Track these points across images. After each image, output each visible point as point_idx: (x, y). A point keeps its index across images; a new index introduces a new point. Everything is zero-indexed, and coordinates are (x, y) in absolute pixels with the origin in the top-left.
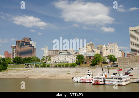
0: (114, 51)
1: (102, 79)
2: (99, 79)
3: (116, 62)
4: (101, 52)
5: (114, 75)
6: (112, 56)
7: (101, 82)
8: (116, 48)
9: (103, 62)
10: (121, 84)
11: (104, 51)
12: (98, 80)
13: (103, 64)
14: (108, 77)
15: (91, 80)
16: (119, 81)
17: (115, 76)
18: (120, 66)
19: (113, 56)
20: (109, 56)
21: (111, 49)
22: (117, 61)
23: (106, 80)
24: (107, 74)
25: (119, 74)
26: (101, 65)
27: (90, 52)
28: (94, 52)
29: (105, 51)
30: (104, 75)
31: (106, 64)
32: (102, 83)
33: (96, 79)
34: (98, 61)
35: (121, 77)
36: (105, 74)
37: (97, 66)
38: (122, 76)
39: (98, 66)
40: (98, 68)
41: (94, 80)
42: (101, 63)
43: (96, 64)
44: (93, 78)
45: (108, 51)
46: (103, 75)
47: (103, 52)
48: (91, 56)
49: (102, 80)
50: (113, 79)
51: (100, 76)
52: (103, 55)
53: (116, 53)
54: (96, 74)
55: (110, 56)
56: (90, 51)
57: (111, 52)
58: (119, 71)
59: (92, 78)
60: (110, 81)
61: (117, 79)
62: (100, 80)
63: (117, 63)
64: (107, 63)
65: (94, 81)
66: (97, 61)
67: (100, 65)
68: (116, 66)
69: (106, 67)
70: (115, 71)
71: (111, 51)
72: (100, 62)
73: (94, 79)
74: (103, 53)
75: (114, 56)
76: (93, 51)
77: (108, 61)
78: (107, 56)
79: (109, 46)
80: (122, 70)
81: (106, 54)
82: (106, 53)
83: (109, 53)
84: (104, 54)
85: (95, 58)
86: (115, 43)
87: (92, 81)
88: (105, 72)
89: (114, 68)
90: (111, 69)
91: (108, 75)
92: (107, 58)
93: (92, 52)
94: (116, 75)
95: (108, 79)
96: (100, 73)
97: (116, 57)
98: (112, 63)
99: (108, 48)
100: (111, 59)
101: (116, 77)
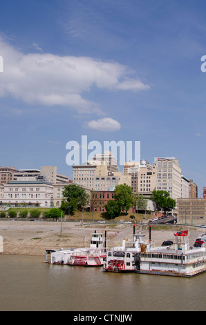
0: (168, 180)
1: (131, 255)
2: (123, 256)
3: (172, 212)
4: (134, 180)
5: (165, 247)
6: (162, 192)
7: (128, 264)
8: (174, 171)
9: (137, 209)
10: (182, 271)
11: (143, 179)
12: (121, 259)
13: (136, 215)
14: (148, 250)
15: (101, 260)
16: (177, 265)
17: (168, 249)
18: (184, 222)
19: (165, 192)
20: (154, 192)
21: (162, 173)
22: (176, 208)
23: (142, 259)
24: (145, 241)
25: (179, 245)
26: (132, 217)
27: (103, 179)
28: (114, 179)
29: (146, 179)
30: (137, 245)
31: (145, 215)
32: (131, 267)
33: (115, 256)
34: (125, 205)
35: (182, 251)
36: (142, 242)
37: (121, 219)
38: (186, 249)
39: (122, 221)
40: (121, 225)
41: (109, 259)
42: (130, 212)
43: (117, 215)
44: (108, 252)
45: (153, 178)
46: (134, 247)
47: (139, 180)
48: (107, 190)
49: (132, 259)
50: (160, 256)
51: (127, 247)
52: (139, 190)
53: (174, 185)
54: (115, 242)
55: (159, 192)
56: (102, 176)
57: (162, 182)
58: (179, 235)
59: (104, 254)
60: (153, 263)
61: (171, 257)
62: (126, 260)
63: (176, 214)
64: (149, 212)
65: (109, 262)
66: (120, 205)
67: (129, 215)
68: (172, 222)
69: (146, 222)
70: (169, 235)
71: (162, 180)
72: (128, 208)
73: (110, 255)
74: (139, 183)
75: (167, 194)
76: (111, 177)
77: (150, 205)
78: (148, 192)
79: (156, 167)
80: (186, 232)
81: (146, 188)
82: (146, 183)
83: (154, 184)
84: (143, 188)
85: (117, 197)
86: (173, 158)
87: (102, 262)
88: (141, 238)
89: (165, 228)
90: (157, 229)
91: (148, 246)
92: (150, 199)
93: (108, 179)
94: (172, 247)
95: (149, 256)
96: (127, 240)
97: (174, 196)
98: (162, 212)
99: (152, 171)
100: (159, 201)
101: (170, 253)
